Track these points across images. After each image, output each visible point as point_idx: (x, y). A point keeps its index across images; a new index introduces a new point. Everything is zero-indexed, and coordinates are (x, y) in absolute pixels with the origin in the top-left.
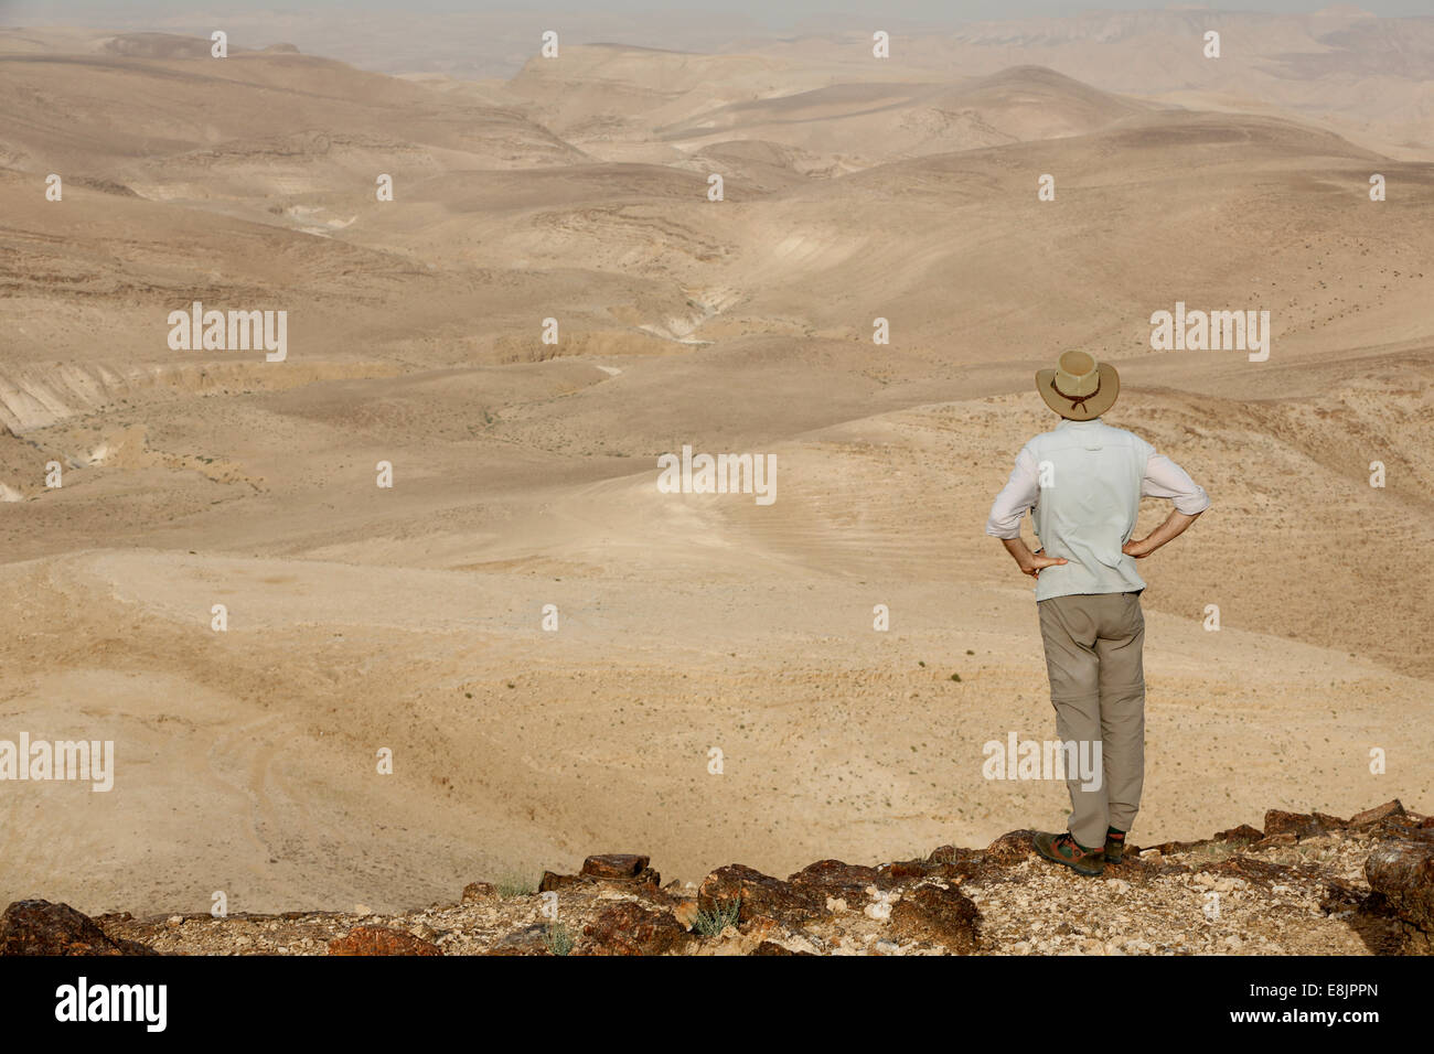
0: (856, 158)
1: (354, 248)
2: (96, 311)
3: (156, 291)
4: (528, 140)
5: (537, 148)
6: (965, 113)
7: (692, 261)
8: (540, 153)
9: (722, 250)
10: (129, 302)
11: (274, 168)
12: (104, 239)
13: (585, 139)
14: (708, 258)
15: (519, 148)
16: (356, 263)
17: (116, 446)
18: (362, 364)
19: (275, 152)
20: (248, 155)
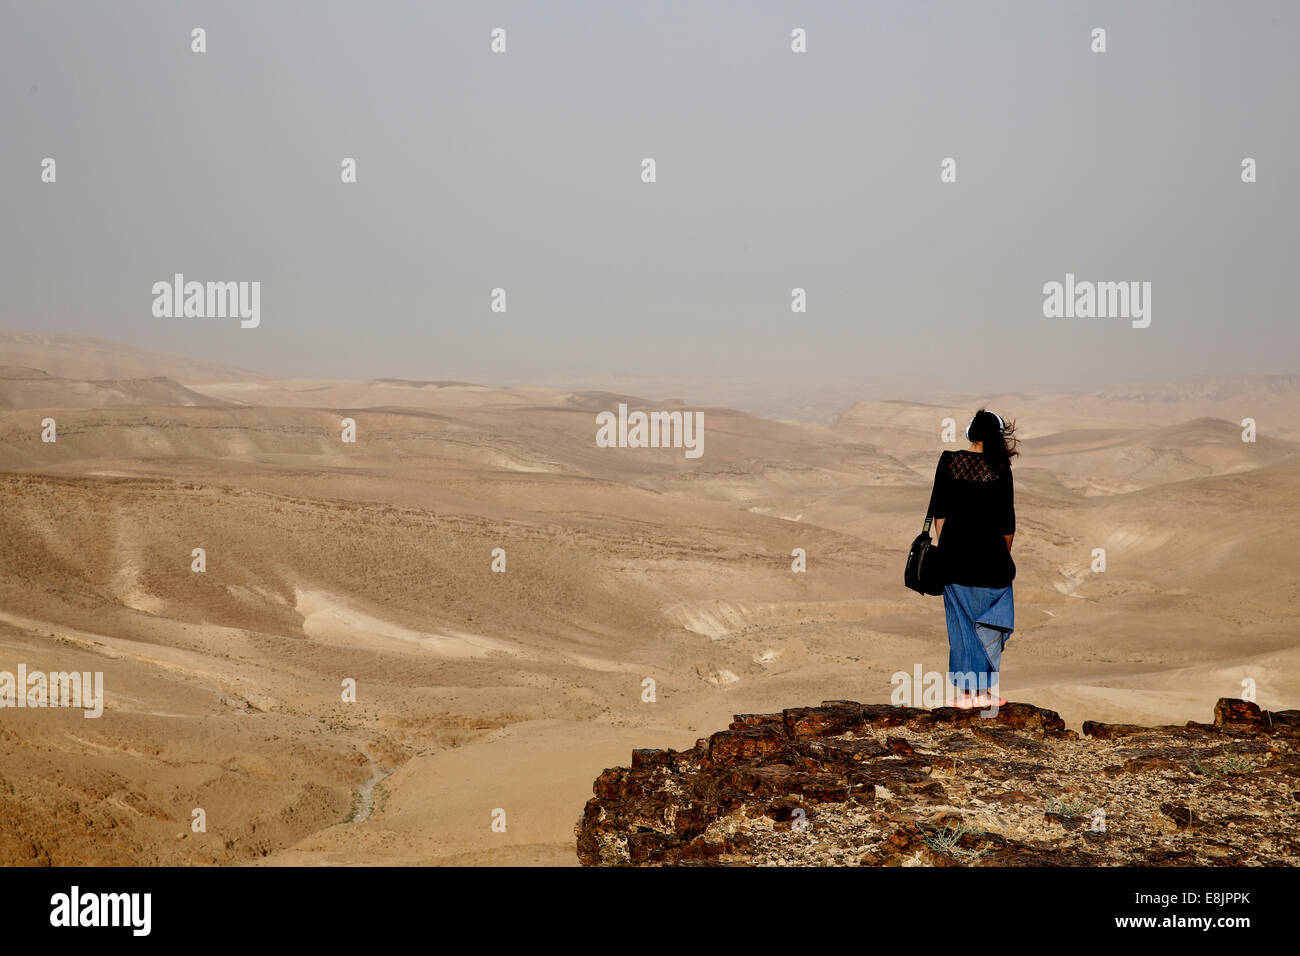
0: (1102, 480)
1: (841, 535)
2: (731, 570)
3: (761, 558)
4: (887, 466)
5: (892, 471)
6: (1171, 450)
7: (1051, 546)
8: (896, 474)
9: (1072, 539)
10: (748, 565)
11: (733, 482)
12: (686, 526)
13: (917, 465)
14: (1063, 544)
15: (881, 471)
16: (845, 544)
17: (779, 650)
18: (893, 605)
19: (732, 472)
20: (715, 474)
